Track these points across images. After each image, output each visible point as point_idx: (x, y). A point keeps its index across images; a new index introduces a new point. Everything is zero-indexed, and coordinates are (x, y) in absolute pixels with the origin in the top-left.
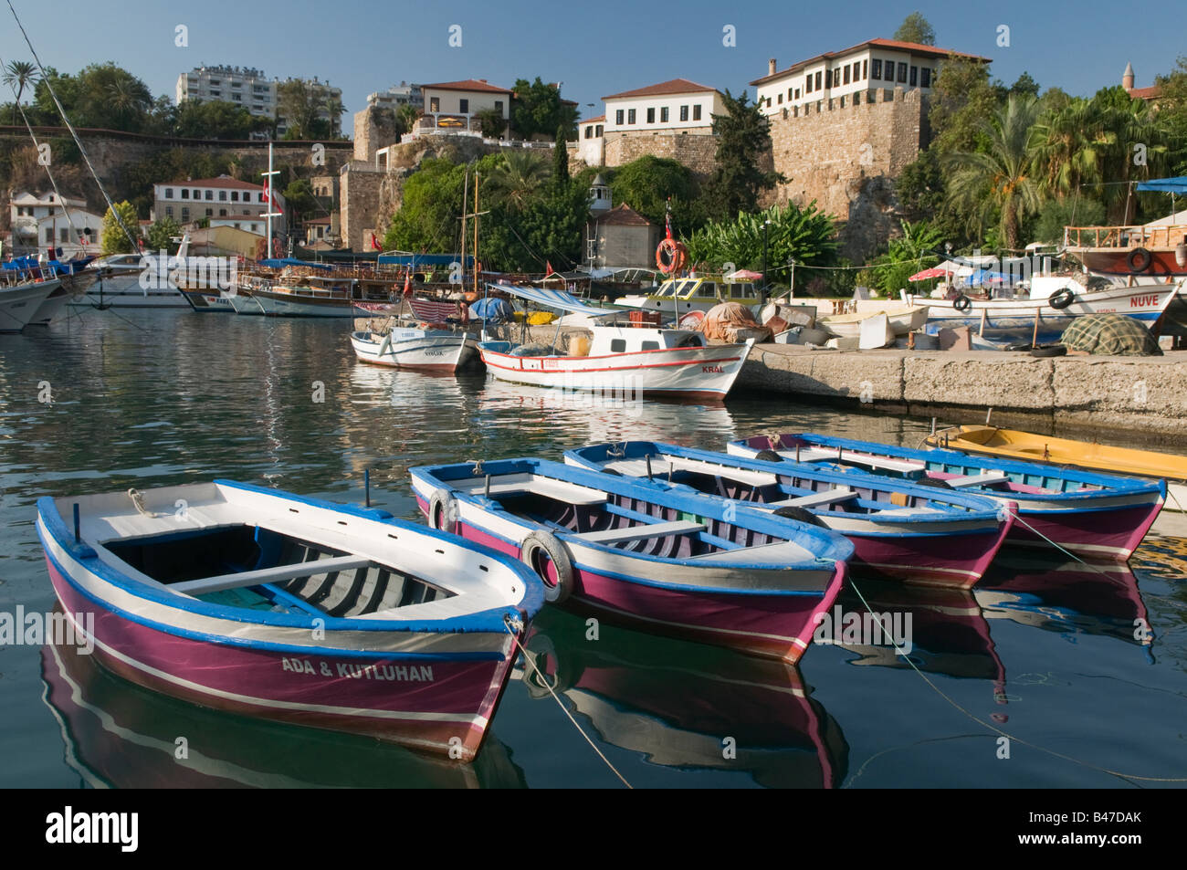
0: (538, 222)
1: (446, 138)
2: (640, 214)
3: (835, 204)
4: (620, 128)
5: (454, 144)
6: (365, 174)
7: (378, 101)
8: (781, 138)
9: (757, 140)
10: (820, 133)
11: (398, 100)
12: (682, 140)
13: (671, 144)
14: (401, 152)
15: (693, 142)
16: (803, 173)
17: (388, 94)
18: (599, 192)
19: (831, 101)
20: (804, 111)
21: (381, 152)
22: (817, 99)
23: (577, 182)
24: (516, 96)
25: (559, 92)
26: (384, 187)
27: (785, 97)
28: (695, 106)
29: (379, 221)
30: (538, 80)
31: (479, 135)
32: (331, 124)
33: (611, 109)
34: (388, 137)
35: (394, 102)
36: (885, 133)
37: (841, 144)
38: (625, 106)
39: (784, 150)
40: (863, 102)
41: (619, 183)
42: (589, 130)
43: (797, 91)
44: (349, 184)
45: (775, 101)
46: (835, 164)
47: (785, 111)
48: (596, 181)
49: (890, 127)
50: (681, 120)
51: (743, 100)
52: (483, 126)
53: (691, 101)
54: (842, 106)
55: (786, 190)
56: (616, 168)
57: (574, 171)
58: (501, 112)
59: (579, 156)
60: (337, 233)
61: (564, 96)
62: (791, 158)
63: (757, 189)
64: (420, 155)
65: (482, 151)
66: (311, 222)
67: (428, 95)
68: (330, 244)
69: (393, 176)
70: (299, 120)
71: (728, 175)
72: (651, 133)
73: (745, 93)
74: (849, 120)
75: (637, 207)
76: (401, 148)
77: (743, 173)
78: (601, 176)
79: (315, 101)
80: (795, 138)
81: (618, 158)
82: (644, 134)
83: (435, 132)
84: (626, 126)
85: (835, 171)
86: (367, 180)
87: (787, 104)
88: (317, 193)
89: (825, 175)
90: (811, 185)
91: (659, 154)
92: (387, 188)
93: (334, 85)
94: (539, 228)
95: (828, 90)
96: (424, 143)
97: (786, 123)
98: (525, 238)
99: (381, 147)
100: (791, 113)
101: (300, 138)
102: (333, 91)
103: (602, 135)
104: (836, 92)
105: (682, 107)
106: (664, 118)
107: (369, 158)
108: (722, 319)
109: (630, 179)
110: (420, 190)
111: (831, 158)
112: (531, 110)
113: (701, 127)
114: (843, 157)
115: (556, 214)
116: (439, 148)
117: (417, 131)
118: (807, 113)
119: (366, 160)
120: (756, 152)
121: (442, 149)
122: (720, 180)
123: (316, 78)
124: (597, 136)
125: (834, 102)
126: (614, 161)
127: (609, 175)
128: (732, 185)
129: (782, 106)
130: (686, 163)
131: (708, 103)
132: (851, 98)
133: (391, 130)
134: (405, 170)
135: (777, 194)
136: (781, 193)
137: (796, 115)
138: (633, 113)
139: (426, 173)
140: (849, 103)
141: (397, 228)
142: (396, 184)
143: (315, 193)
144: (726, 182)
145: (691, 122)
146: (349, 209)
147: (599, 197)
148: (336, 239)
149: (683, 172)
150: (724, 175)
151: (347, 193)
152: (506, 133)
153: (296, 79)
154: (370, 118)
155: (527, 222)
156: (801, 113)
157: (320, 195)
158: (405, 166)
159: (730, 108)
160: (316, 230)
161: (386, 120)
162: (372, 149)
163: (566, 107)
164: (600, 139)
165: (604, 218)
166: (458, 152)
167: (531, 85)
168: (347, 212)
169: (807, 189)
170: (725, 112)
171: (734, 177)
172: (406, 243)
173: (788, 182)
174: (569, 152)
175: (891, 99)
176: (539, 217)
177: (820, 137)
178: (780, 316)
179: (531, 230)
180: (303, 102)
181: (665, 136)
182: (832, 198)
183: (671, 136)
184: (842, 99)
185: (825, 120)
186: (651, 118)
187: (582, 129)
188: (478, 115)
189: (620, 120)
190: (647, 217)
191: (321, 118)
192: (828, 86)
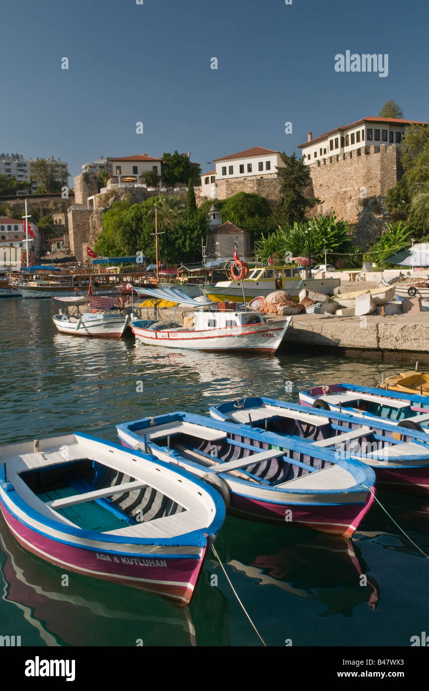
0: (180, 235)
1: (126, 189)
2: (237, 225)
3: (350, 214)
4: (225, 177)
5: (130, 192)
6: (81, 212)
7: (88, 168)
8: (317, 178)
9: (302, 179)
10: (339, 173)
11: (100, 167)
12: (260, 182)
13: (254, 184)
14: (101, 199)
15: (266, 183)
16: (331, 196)
17: (94, 164)
18: (214, 215)
19: (344, 154)
20: (329, 161)
21: (90, 198)
22: (337, 154)
23: (201, 211)
24: (164, 162)
25: (189, 158)
26: (92, 219)
27: (318, 154)
28: (266, 162)
29: (90, 239)
30: (176, 152)
31: (145, 186)
32: (62, 183)
33: (219, 166)
34: (94, 189)
35: (98, 168)
36: (377, 171)
37: (351, 179)
38: (227, 164)
39: (319, 184)
40: (363, 154)
41: (226, 209)
42: (207, 179)
43: (325, 150)
44: (73, 218)
45: (312, 156)
46: (349, 191)
47: (319, 162)
48: (212, 209)
49: (379, 168)
50: (259, 170)
51: (293, 158)
52: (146, 181)
53: (264, 159)
54: (351, 157)
55: (322, 207)
56: (223, 200)
57: (199, 203)
58: (156, 172)
59: (202, 195)
60: (67, 246)
61: (192, 161)
62: (323, 188)
63: (304, 208)
64: (111, 200)
65: (146, 195)
66: (54, 240)
67: (115, 165)
68: (64, 253)
69: (97, 213)
70: (44, 182)
71: (287, 201)
72: (242, 179)
73: (294, 154)
74: (356, 165)
75: (236, 222)
76: (101, 196)
77: (295, 199)
78: (215, 206)
79: (52, 171)
80: (325, 177)
81: (224, 194)
82: (238, 180)
83: (120, 186)
84: (228, 176)
85: (349, 195)
86: (82, 215)
87: (319, 158)
88: (56, 223)
89: (344, 197)
90: (336, 203)
91: (248, 191)
92: (94, 219)
93: (63, 161)
94: (180, 238)
95: (342, 148)
96: (113, 193)
97: (319, 169)
98: (173, 243)
99: (90, 196)
100: (322, 163)
101: (45, 192)
102: (63, 164)
103: (214, 182)
104: (347, 149)
105: (259, 163)
106: (250, 170)
107: (83, 202)
108: (274, 301)
109: (232, 206)
110: (112, 220)
111: (346, 187)
112: (173, 170)
113: (271, 174)
114: (353, 186)
115: (190, 229)
116: (122, 195)
117: (110, 186)
118: (331, 162)
119: (82, 203)
120: (302, 187)
121: (124, 195)
122: (282, 204)
123: (53, 157)
124: (212, 182)
125: (346, 155)
126: (222, 197)
127: (219, 205)
128: (289, 207)
129: (317, 159)
130: (264, 195)
131: (274, 160)
132: (356, 153)
133: (95, 186)
134: (103, 209)
135: (317, 209)
136: (319, 209)
137: (325, 164)
138: (231, 168)
139: (116, 209)
140: (355, 155)
141: (100, 242)
142: (99, 217)
143: (55, 223)
144: (286, 205)
145: (265, 171)
146: (74, 232)
147: (214, 218)
148: (67, 249)
149: (261, 200)
150: (285, 201)
151: (72, 223)
152: (160, 184)
153: (41, 159)
154: (83, 180)
155: (174, 235)
156: (328, 162)
157: (58, 224)
158: (103, 207)
159: (286, 163)
160: (56, 244)
161: (93, 180)
162: (85, 197)
163: (194, 166)
164: (213, 184)
165: (217, 230)
166: (133, 197)
167: (172, 156)
168: (73, 234)
169: (333, 205)
170: (284, 165)
171: (291, 202)
172: (106, 251)
173: (322, 203)
174: (196, 192)
175: (379, 151)
176: (180, 231)
177: (339, 176)
178: (309, 297)
179: (176, 239)
180: (46, 171)
181: (250, 180)
182: (348, 210)
183: (254, 180)
184: (351, 153)
185: (341, 165)
186: (242, 171)
187: (203, 179)
188: (143, 175)
189: (224, 173)
190: (242, 228)
191: (57, 180)
192: (342, 146)
